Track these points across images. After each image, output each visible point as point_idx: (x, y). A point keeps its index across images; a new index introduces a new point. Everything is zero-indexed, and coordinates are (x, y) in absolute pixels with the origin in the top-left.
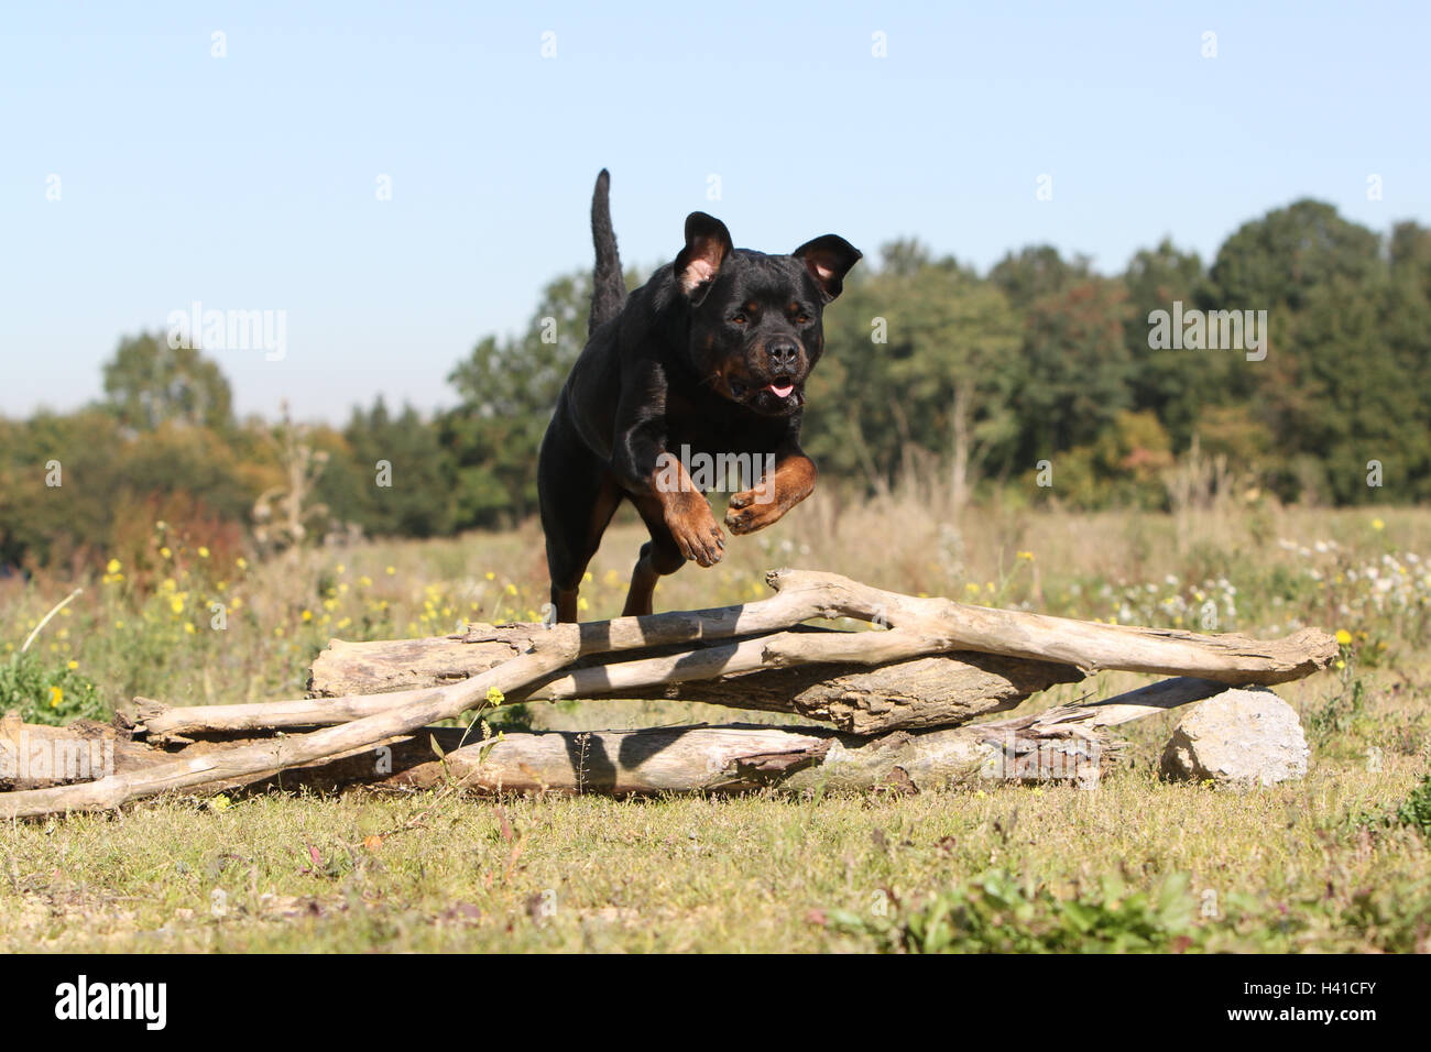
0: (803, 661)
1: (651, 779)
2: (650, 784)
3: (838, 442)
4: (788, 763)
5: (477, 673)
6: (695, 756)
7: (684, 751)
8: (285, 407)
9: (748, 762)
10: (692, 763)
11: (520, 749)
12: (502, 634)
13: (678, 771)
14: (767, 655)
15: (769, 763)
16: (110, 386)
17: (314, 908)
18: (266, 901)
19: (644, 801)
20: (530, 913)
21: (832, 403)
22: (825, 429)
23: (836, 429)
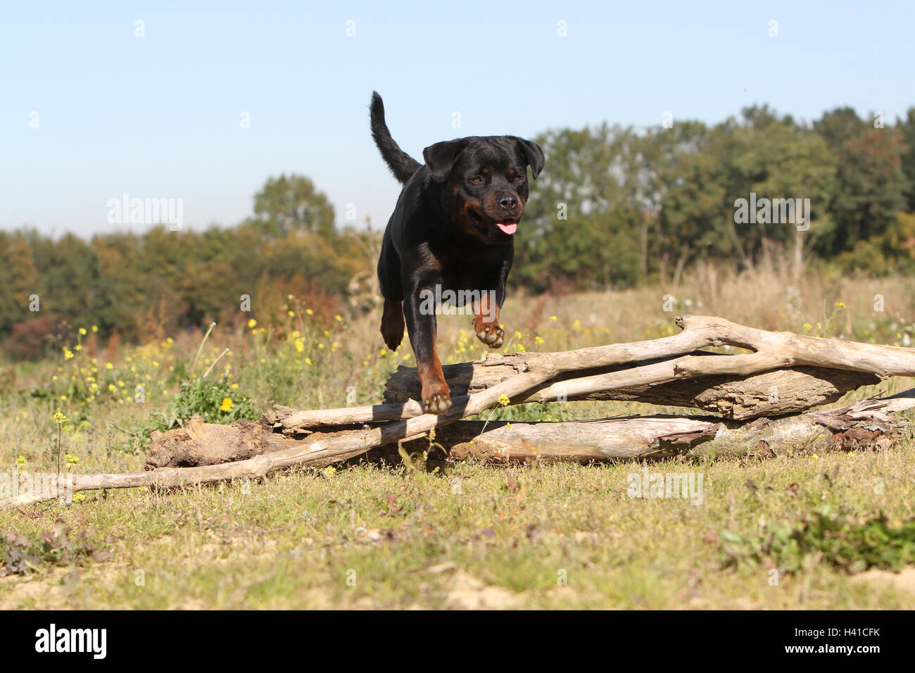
0: (699, 374)
1: (605, 451)
2: (604, 454)
3: (721, 235)
4: (692, 439)
5: (492, 385)
6: (632, 436)
7: (626, 433)
8: (368, 220)
9: (666, 439)
10: (630, 440)
11: (520, 434)
12: (508, 360)
13: (621, 446)
14: (677, 370)
15: (679, 440)
16: (258, 209)
17: (390, 536)
18: (360, 532)
19: (600, 465)
20: (529, 536)
21: (716, 211)
22: (712, 228)
23: (718, 228)
